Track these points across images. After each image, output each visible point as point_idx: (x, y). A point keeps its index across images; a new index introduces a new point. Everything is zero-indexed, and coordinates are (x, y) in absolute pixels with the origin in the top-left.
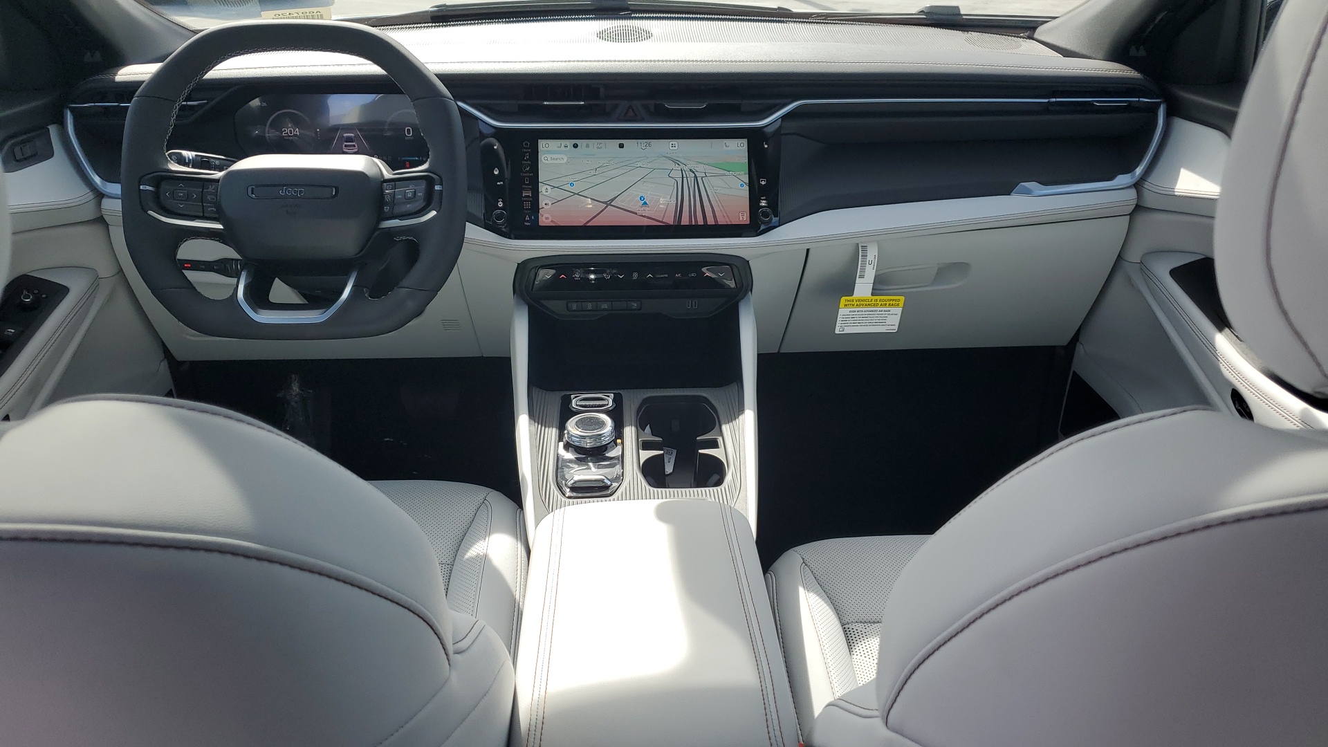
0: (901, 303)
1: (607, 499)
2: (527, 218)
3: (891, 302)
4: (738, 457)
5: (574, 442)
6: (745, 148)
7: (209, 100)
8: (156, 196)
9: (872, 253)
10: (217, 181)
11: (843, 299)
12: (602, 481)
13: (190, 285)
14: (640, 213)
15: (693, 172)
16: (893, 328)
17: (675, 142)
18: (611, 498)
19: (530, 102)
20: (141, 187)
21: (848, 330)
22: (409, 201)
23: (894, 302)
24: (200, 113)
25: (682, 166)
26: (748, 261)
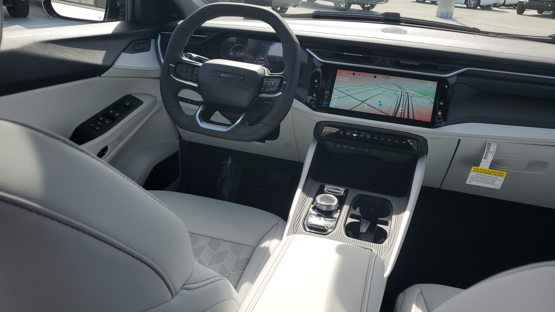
0: (505, 176)
1: (323, 236)
2: (325, 103)
3: (499, 174)
4: (395, 232)
5: (318, 206)
6: (436, 86)
7: (209, 36)
8: (175, 69)
9: (493, 148)
10: (199, 67)
11: (473, 168)
12: (324, 227)
13: (180, 107)
14: (377, 108)
15: (407, 93)
16: (498, 187)
17: (401, 78)
18: (325, 236)
19: (339, 53)
20: (170, 65)
21: (473, 183)
22: (272, 87)
23: (501, 174)
24: (205, 40)
25: (402, 90)
26: (427, 140)
